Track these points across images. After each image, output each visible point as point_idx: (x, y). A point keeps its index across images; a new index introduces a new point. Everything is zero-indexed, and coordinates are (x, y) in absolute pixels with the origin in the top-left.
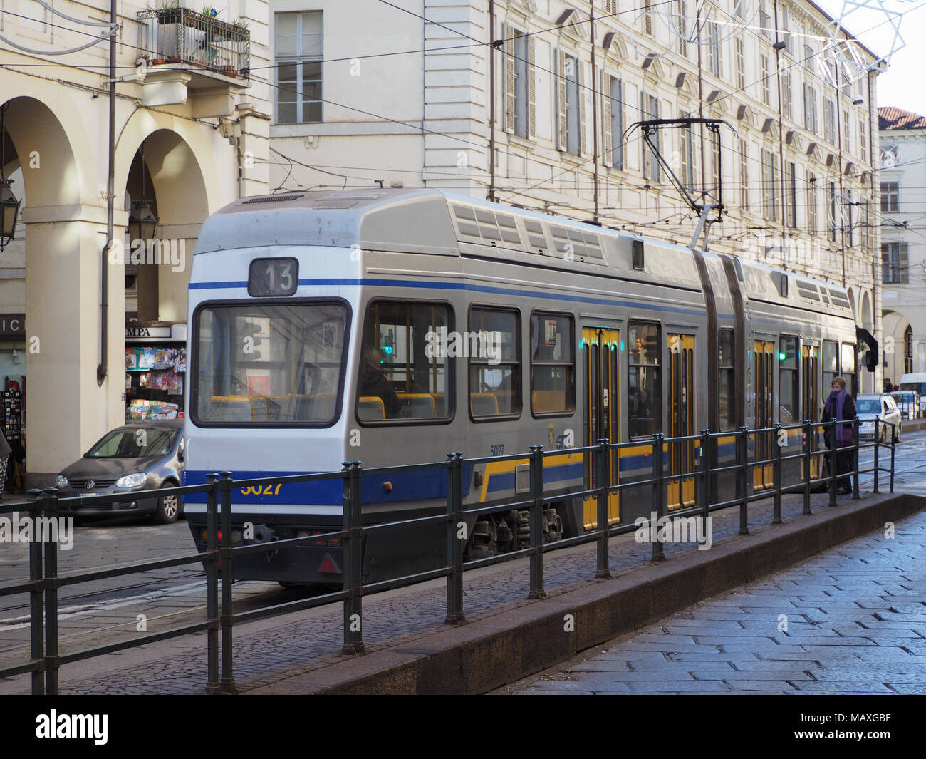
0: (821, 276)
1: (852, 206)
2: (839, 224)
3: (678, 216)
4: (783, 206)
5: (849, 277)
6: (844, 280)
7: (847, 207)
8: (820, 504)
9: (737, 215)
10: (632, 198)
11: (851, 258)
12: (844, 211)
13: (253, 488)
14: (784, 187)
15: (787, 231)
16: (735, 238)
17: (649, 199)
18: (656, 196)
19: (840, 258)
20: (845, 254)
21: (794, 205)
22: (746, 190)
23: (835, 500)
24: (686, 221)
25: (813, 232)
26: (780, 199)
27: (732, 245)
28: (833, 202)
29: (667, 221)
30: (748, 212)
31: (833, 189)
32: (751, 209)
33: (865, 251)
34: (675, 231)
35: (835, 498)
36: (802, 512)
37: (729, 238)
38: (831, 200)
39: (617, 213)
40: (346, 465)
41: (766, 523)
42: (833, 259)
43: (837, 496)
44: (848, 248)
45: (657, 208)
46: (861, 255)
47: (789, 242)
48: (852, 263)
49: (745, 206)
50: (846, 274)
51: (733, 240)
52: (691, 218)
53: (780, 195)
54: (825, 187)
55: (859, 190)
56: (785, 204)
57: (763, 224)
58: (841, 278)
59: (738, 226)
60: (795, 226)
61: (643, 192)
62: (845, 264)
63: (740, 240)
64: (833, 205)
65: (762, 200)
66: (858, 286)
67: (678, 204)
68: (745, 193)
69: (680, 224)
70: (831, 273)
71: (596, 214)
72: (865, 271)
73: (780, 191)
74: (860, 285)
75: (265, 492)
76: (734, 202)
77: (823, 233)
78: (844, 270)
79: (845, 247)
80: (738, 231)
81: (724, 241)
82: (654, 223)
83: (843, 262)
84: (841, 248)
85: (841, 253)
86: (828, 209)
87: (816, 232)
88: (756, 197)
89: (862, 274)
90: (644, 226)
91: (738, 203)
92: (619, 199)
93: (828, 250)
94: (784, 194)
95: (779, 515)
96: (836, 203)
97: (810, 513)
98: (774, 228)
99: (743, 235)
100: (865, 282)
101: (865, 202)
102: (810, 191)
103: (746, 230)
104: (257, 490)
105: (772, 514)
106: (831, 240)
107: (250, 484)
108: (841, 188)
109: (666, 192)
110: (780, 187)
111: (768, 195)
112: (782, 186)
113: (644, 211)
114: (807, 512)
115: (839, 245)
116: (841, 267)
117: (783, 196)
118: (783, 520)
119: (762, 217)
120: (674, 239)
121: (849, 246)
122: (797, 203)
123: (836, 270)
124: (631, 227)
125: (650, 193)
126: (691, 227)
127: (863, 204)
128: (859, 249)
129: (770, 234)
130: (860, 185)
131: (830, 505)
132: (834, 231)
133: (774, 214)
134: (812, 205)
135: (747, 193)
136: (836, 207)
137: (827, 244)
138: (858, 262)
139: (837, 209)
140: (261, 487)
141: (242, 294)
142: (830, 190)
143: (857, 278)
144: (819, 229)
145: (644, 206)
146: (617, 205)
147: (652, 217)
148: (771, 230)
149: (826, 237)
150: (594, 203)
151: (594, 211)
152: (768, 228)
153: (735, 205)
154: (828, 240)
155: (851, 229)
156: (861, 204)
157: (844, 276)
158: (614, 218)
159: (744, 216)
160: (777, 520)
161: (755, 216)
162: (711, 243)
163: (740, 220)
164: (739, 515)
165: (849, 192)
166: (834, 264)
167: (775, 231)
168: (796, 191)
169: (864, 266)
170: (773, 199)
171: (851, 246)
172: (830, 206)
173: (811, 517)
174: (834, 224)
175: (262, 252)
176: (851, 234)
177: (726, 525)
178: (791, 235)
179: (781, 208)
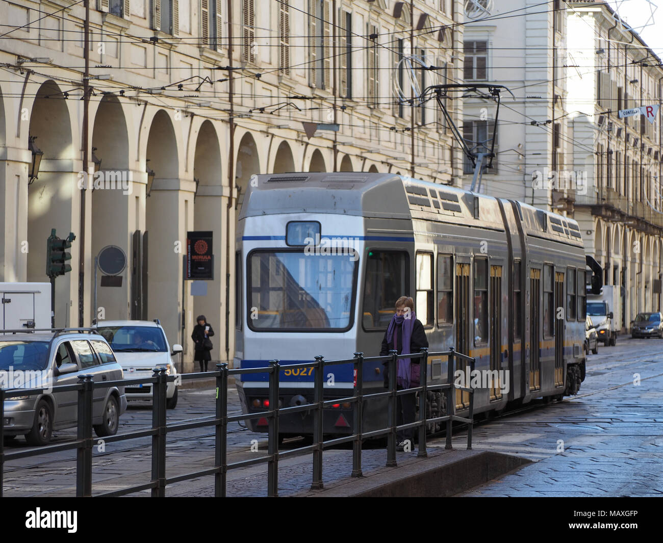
0: (383, 162)
1: (426, 71)
2: (407, 94)
3: (196, 80)
4: (334, 69)
5: (420, 165)
6: (413, 168)
7: (419, 72)
8: (375, 463)
9: (274, 80)
10: (134, 54)
11: (423, 141)
12: (415, 79)
13: (293, 370)
14: (337, 45)
15: (339, 103)
16: (270, 111)
17: (157, 55)
18: (166, 52)
19: (408, 140)
20: (415, 135)
21: (350, 69)
22: (287, 47)
23: (394, 458)
24: (206, 87)
25: (373, 103)
26: (331, 61)
27: (266, 120)
28: (401, 65)
29: (180, 87)
30: (288, 77)
31: (401, 48)
32: (293, 73)
33: (441, 132)
34: (190, 99)
35: (394, 455)
36: (350, 474)
37: (262, 110)
38: (398, 63)
39: (114, 74)
40: (356, 355)
41: (302, 488)
42: (399, 141)
43: (397, 453)
44: (419, 127)
45: (168, 69)
46: (436, 136)
47: (343, 117)
48: (424, 147)
49: (284, 68)
50: (417, 160)
51: (268, 113)
52: (212, 83)
53: (331, 54)
54: (391, 45)
55: (436, 51)
56: (337, 67)
57: (307, 92)
58: (409, 166)
59: (275, 93)
60: (350, 96)
61: (150, 47)
62: (416, 148)
63: (276, 113)
64: (401, 69)
65: (307, 61)
66: (432, 177)
67: (195, 63)
68: (285, 52)
69: (197, 90)
70: (395, 159)
71: (86, 74)
72: (441, 157)
73: (331, 50)
74: (434, 175)
75: (302, 374)
76: (270, 64)
77: (387, 106)
78: (413, 155)
79: (415, 126)
80: (275, 101)
81: (256, 114)
82: (163, 88)
83: (413, 145)
84: (409, 126)
85: (409, 133)
86: (393, 75)
87: (378, 104)
88: (299, 56)
89: (437, 161)
90: (150, 92)
91: (275, 64)
92: (118, 55)
93: (392, 129)
94: (337, 53)
95: (320, 478)
96: (405, 67)
97: (360, 475)
98: (322, 98)
99: (281, 106)
100: (441, 172)
101: (443, 66)
102: (371, 51)
103: (285, 100)
104: (296, 373)
105: (310, 475)
106: (397, 115)
107: (291, 368)
108: (412, 48)
109: (181, 48)
110: (331, 44)
111: (316, 54)
112: (334, 44)
113: (150, 72)
114: (357, 474)
115: (407, 122)
116: (409, 151)
117: (334, 56)
118: (325, 484)
119: (307, 84)
120: (190, 110)
121: (420, 124)
122: (353, 66)
123: (403, 155)
124: (133, 93)
125: (159, 49)
126: (212, 95)
127: (442, 68)
128: (433, 127)
129: (318, 107)
130: (437, 44)
131: (388, 465)
132: (400, 104)
133: (323, 81)
134: (373, 68)
135: (287, 51)
136: (405, 71)
137: (391, 121)
138: (432, 146)
139: (406, 74)
140: (298, 370)
141: (282, 244)
142: (397, 50)
143: (431, 166)
144: (382, 101)
145: (150, 65)
146: (115, 63)
147: (162, 80)
148: (319, 101)
149: (390, 112)
150: (84, 60)
151: (83, 70)
152: (314, 98)
153: (270, 67)
154: (394, 116)
155: (425, 101)
156: (437, 68)
157: (413, 163)
158: (110, 80)
159: (283, 81)
160: (317, 484)
161: (297, 82)
162: (239, 116)
163: (277, 87)
164: (266, 477)
165: (423, 52)
166: (400, 148)
167: (324, 103)
168: (353, 49)
169: (440, 150)
170: (322, 60)
171: (424, 124)
172: (397, 71)
173: (361, 481)
174: (402, 96)
175: (294, 217)
176: (424, 108)
177: (249, 490)
178: (343, 108)
179: (331, 71)
